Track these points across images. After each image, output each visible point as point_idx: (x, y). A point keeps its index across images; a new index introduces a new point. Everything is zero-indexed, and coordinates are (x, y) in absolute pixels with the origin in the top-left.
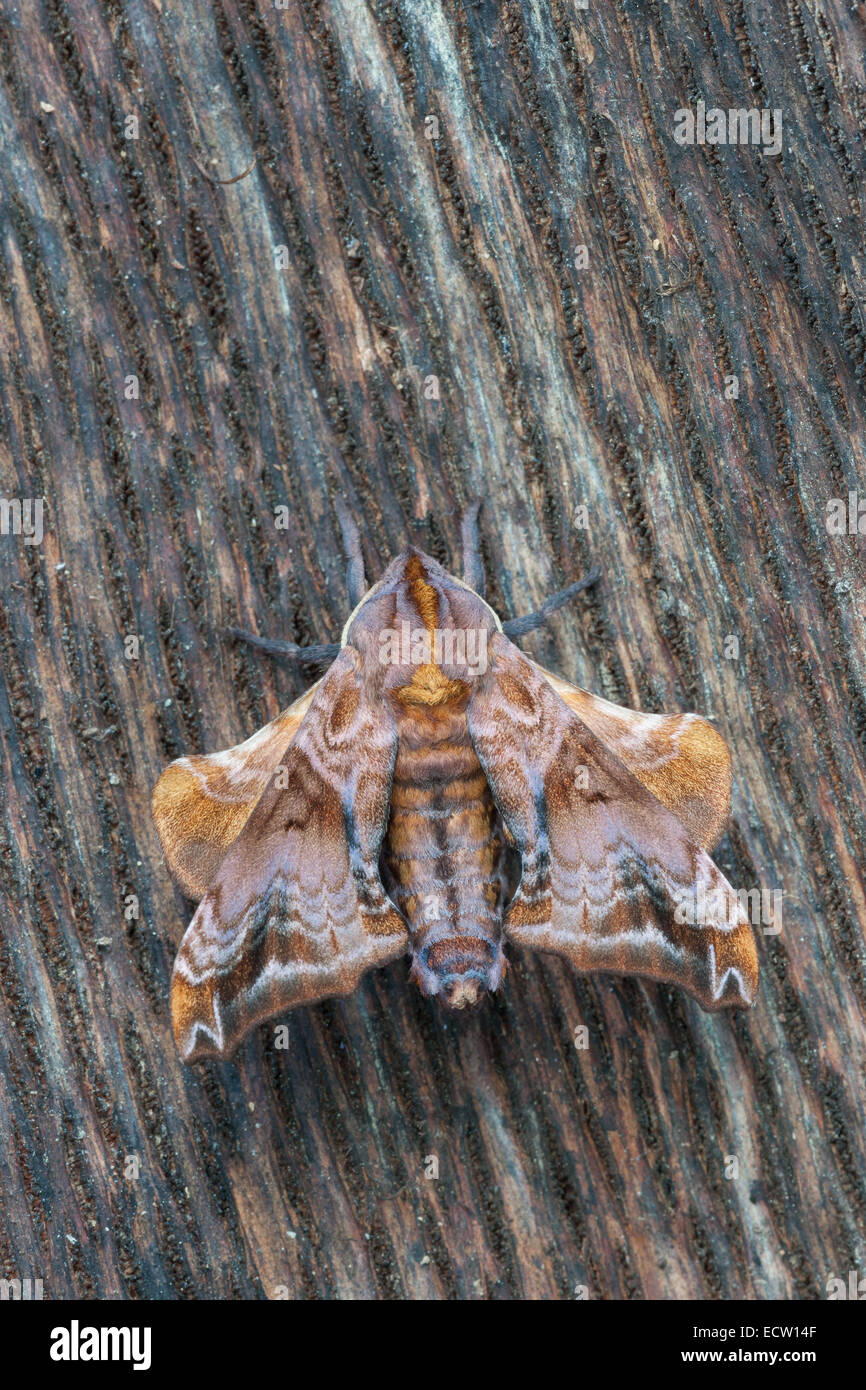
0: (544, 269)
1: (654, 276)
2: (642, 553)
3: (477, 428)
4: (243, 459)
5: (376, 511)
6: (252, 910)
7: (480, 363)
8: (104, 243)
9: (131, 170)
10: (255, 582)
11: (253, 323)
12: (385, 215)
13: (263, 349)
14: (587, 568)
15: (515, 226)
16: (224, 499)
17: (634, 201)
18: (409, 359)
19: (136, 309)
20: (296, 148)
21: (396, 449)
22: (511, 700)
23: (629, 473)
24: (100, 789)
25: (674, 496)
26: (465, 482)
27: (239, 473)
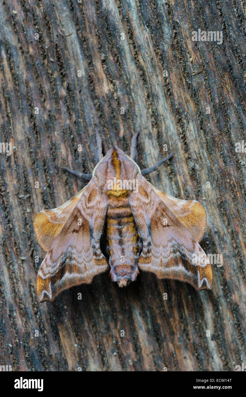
0: (158, 65)
1: (190, 69)
2: (185, 150)
3: (138, 111)
4: (69, 118)
5: (108, 134)
6: (62, 257)
7: (140, 92)
8: (30, 53)
9: (39, 31)
10: (72, 154)
11: (74, 78)
12: (112, 47)
13: (76, 85)
14: (169, 154)
15: (151, 52)
16: (63, 129)
17: (185, 47)
18: (119, 90)
19: (39, 72)
20: (87, 27)
21: (114, 117)
22: (141, 194)
23: (182, 126)
24: (24, 213)
25: (195, 133)
26: (134, 127)
27: (68, 122)
